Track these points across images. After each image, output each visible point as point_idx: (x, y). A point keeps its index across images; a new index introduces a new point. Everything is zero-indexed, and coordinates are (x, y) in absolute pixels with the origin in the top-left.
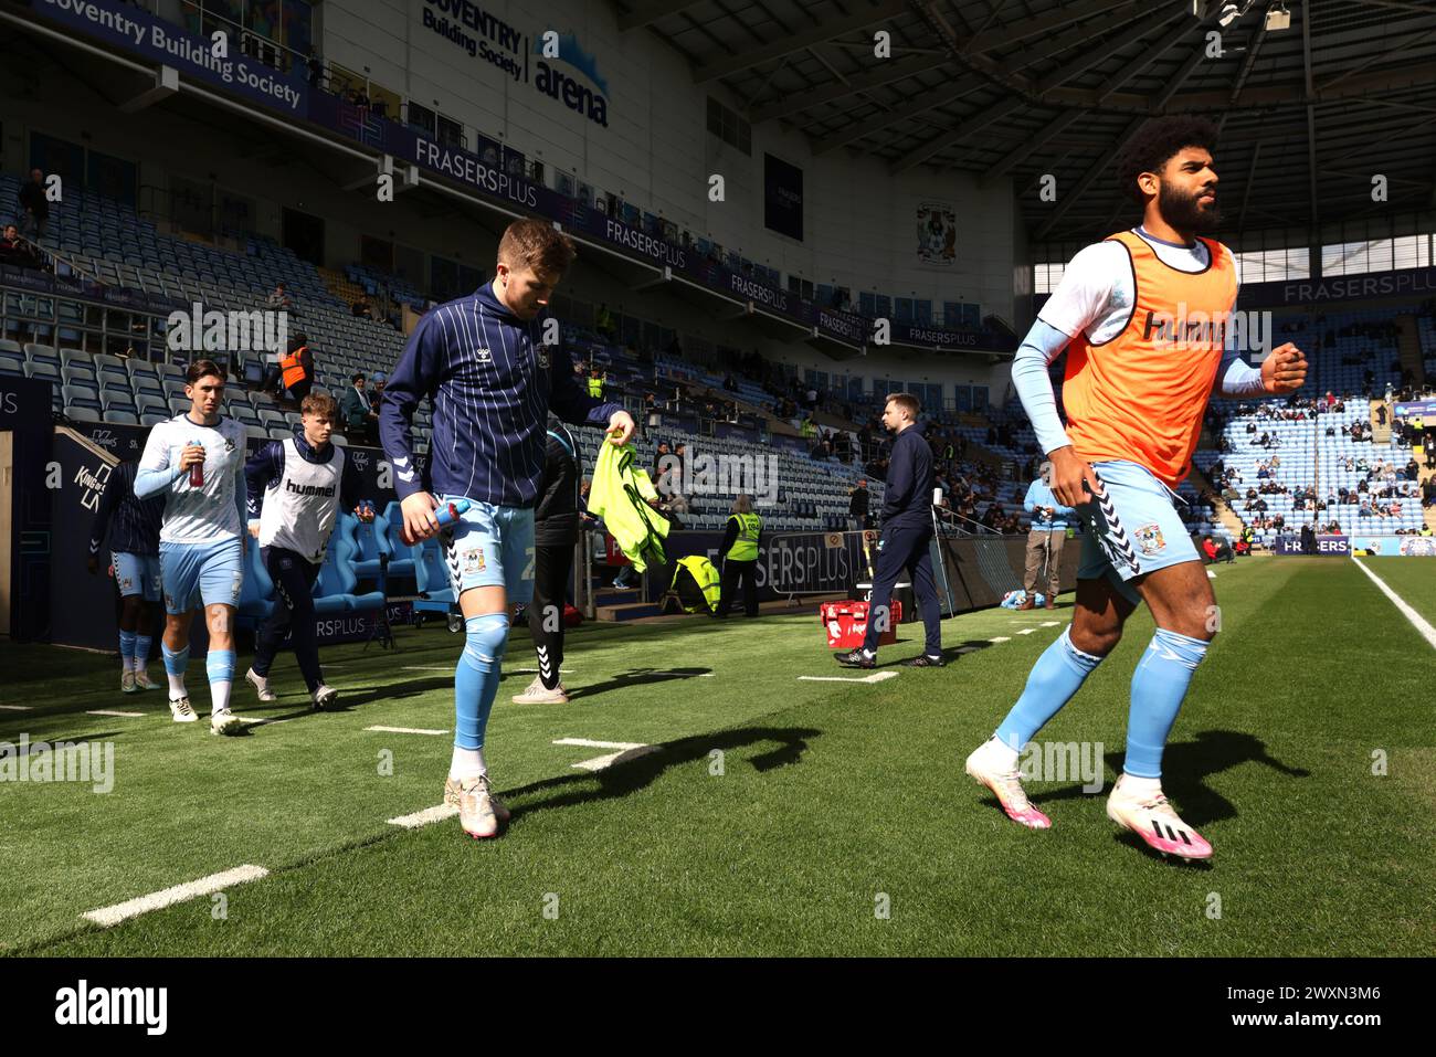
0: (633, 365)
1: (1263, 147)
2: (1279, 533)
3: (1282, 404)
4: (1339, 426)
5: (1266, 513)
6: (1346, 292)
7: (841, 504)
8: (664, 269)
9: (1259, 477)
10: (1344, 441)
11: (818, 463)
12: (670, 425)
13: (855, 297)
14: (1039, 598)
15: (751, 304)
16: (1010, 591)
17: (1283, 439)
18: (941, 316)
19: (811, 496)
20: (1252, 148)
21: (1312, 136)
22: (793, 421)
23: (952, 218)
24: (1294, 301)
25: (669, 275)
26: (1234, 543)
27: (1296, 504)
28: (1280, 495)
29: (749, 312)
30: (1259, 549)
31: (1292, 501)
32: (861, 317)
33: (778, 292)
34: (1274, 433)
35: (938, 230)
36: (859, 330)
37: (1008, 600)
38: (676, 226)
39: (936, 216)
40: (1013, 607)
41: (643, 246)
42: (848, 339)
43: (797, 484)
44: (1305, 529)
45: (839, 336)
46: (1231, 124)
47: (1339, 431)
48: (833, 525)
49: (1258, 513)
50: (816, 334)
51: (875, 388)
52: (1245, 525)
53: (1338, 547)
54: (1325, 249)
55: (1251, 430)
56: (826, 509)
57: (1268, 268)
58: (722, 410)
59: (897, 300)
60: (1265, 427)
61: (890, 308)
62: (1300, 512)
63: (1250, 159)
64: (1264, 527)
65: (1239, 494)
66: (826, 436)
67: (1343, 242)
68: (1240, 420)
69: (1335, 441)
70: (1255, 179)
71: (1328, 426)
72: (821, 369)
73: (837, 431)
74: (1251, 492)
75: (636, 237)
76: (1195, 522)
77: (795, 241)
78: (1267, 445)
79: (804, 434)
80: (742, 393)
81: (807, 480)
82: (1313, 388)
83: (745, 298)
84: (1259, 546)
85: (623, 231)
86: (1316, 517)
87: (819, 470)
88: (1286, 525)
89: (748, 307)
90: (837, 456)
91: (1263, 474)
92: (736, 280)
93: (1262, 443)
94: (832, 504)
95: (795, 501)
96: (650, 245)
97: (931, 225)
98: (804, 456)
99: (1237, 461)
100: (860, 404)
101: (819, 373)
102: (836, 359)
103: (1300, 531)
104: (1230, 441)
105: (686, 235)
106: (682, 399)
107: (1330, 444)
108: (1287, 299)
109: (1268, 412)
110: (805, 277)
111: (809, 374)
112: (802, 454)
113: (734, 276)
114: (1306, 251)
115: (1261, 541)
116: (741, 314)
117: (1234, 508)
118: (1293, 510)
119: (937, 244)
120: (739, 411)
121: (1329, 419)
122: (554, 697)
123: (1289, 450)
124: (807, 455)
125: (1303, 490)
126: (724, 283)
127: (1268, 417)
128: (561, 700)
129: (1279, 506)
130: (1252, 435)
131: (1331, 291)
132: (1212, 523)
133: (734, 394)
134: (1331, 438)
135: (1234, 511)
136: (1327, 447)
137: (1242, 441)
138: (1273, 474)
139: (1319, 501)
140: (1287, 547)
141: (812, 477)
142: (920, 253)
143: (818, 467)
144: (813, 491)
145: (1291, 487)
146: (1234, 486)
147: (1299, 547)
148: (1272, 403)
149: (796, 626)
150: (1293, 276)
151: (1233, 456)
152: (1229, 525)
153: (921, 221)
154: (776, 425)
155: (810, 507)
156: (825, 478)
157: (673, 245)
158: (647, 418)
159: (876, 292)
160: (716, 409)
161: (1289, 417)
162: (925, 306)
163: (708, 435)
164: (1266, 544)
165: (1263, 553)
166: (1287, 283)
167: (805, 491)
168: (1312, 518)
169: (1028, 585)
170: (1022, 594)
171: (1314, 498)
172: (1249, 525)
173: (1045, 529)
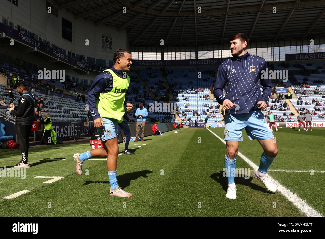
0: (25, 74)
1: (185, 26)
2: (190, 122)
3: (190, 90)
4: (203, 96)
5: (187, 117)
6: (204, 63)
7: (85, 114)
8: (35, 48)
9: (185, 108)
10: (204, 99)
11: (78, 103)
12: (37, 92)
13: (86, 58)
14: (139, 138)
15: (59, 59)
16: (132, 137)
17: (190, 99)
18: (108, 64)
19: (77, 112)
20: (183, 26)
21: (196, 25)
22: (70, 91)
23: (111, 39)
24: (192, 65)
25: (36, 49)
26: (180, 125)
27: (193, 115)
28: (190, 113)
29: (58, 61)
30: (185, 126)
31: (192, 114)
32: (87, 63)
33: (66, 56)
34: (188, 97)
35: (108, 42)
36: (87, 67)
37: (132, 139)
38: (37, 36)
39: (107, 38)
40: (133, 141)
41: (29, 41)
42: (84, 69)
43: (73, 109)
44: (196, 121)
45: (82, 68)
46: (178, 20)
47: (202, 97)
48: (83, 120)
49: (185, 117)
50: (76, 68)
51: (91, 83)
52: (182, 120)
53: (203, 125)
54: (199, 52)
55: (183, 96)
56: (81, 115)
57: (186, 56)
58: (51, 88)
59: (97, 59)
60: (186, 95)
61: (95, 61)
62: (194, 117)
63: (182, 29)
64: (186, 120)
65: (180, 112)
66: (79, 96)
67: (203, 51)
68: (180, 94)
69: (202, 99)
70: (184, 34)
71: (200, 96)
72: (77, 77)
73: (82, 94)
74: (183, 111)
75: (27, 38)
76: (170, 119)
77: (70, 42)
78: (186, 100)
79: (73, 95)
80: (56, 83)
81: (75, 108)
82: (197, 86)
83: (57, 57)
84: (185, 125)
85: (23, 37)
86: (198, 118)
87: (78, 105)
88: (191, 120)
89: (58, 60)
90: (82, 101)
91: (186, 107)
92: (55, 52)
93: (185, 99)
94: (82, 114)
95: (73, 113)
96: (31, 41)
97: (106, 40)
98: (74, 101)
99: (180, 104)
100: (87, 87)
101: (76, 78)
102: (81, 75)
103: (195, 121)
104: (178, 99)
105: (40, 38)
106: (40, 84)
107: (201, 100)
108: (191, 64)
109: (187, 92)
110: (73, 52)
111: (73, 78)
112: (73, 100)
113: (54, 51)
114: (195, 52)
115: (186, 124)
116: (56, 61)
117: (180, 116)
118: (193, 116)
119: (107, 45)
120: (56, 88)
121: (200, 94)
122: (27, 166)
123: (192, 101)
124: (75, 101)
125: (195, 111)
126: (51, 52)
127: (187, 93)
128: (28, 167)
129: (189, 115)
130: (183, 97)
131: (200, 63)
132: (174, 119)
133: (54, 83)
134: (201, 98)
135: (179, 116)
136: (200, 101)
137: (181, 99)
138: (188, 107)
139: (199, 114)
140: (191, 125)
141: (76, 107)
142: (103, 47)
143: (78, 104)
144: (77, 111)
145: (192, 110)
146: (179, 110)
147: (194, 125)
148: (188, 90)
149: (80, 147)
150: (192, 58)
151: (179, 102)
152: (178, 120)
153: (103, 39)
154: (66, 92)
155: (77, 115)
156: (80, 107)
157: (37, 41)
158: (31, 89)
159: (91, 57)
160: (50, 87)
161: (191, 93)
162: (104, 61)
163: (48, 95)
164: (187, 125)
165: (186, 127)
166: (191, 60)
167: (75, 110)
168: (197, 118)
169: (137, 135)
170: (135, 137)
171: (197, 113)
172: (183, 120)
173: (141, 121)
